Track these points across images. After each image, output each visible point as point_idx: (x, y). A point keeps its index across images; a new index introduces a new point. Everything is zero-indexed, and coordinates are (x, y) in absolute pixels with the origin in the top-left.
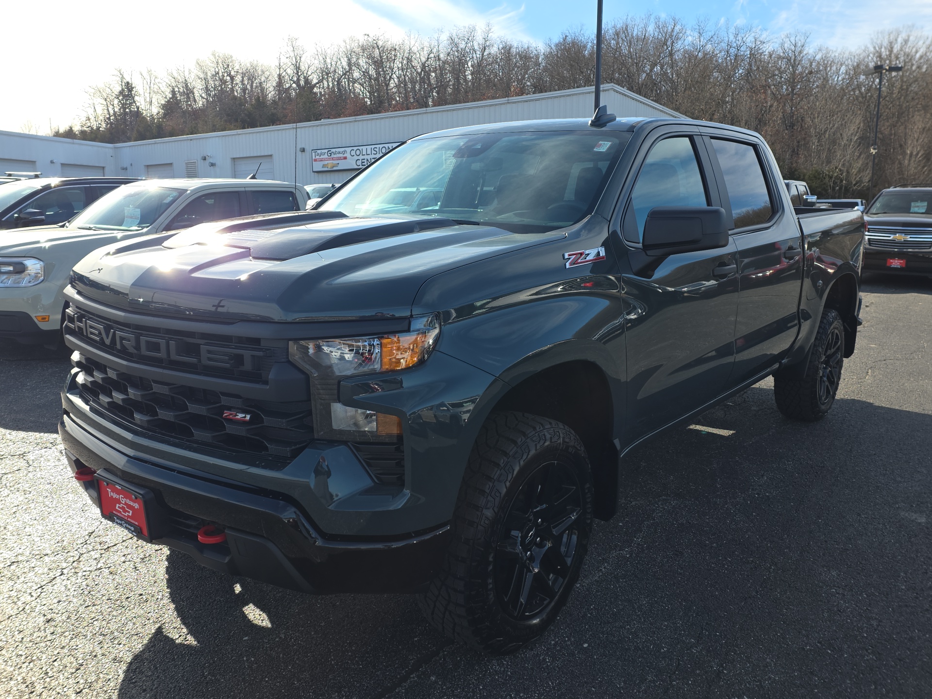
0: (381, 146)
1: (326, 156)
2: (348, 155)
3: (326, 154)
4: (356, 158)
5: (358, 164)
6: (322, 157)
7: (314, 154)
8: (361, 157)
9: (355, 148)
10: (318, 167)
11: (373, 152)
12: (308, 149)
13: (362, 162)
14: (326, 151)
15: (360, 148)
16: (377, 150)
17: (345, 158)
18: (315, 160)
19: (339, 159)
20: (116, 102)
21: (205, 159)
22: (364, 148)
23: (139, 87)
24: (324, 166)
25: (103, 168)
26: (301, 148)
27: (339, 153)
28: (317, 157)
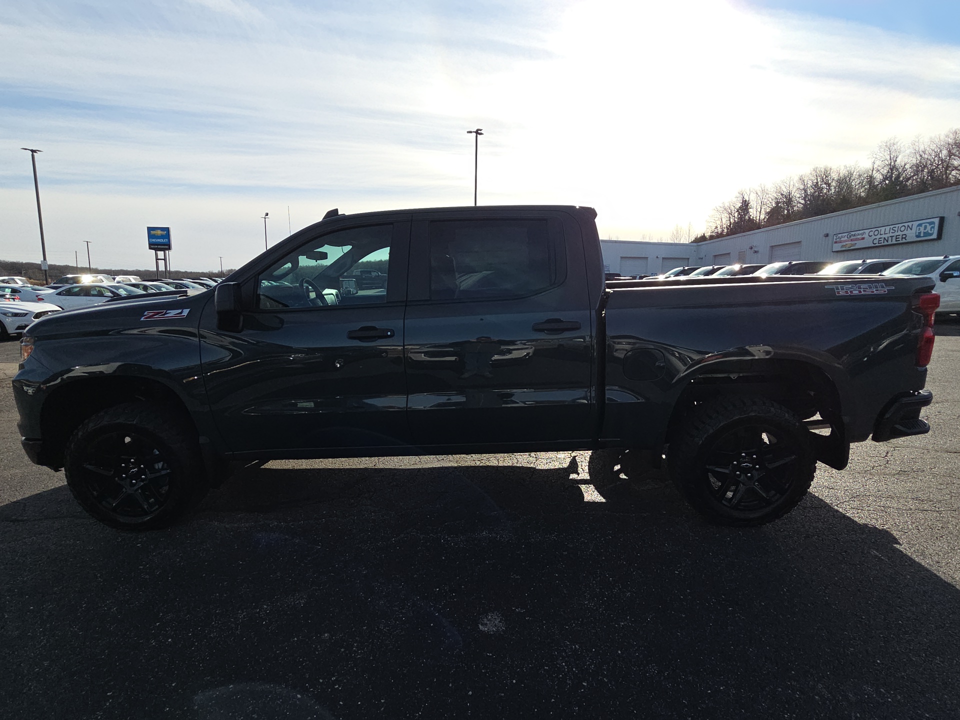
0: (900, 225)
1: (846, 238)
2: (866, 236)
3: (846, 237)
4: (874, 237)
5: (875, 243)
6: (842, 239)
7: (835, 237)
8: (879, 236)
9: (874, 230)
10: (837, 247)
11: (891, 231)
12: (831, 234)
13: (879, 241)
14: (846, 234)
15: (879, 229)
16: (896, 229)
17: (863, 239)
18: (836, 242)
19: (857, 239)
20: (736, 215)
21: (751, 248)
22: (883, 229)
23: (753, 203)
24: (842, 246)
25: (688, 259)
26: (825, 234)
27: (859, 235)
28: (838, 240)
